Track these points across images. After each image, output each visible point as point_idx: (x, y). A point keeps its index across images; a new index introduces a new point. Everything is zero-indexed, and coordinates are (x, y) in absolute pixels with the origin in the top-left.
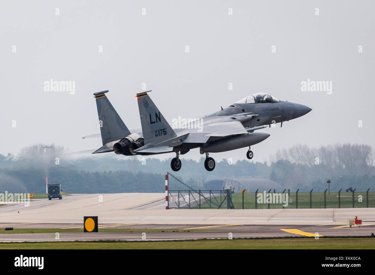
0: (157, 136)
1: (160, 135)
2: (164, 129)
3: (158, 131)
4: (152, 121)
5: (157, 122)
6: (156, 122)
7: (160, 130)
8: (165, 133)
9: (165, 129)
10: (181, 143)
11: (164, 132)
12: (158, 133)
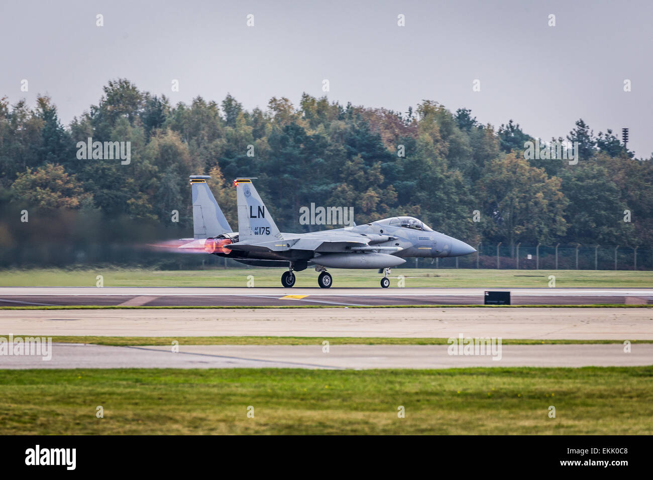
0: (256, 233)
1: (261, 233)
2: (267, 228)
3: (259, 229)
4: (253, 215)
5: (259, 217)
6: (257, 217)
7: (262, 228)
8: (268, 233)
9: (269, 228)
10: (288, 249)
11: (267, 231)
12: (258, 230)
